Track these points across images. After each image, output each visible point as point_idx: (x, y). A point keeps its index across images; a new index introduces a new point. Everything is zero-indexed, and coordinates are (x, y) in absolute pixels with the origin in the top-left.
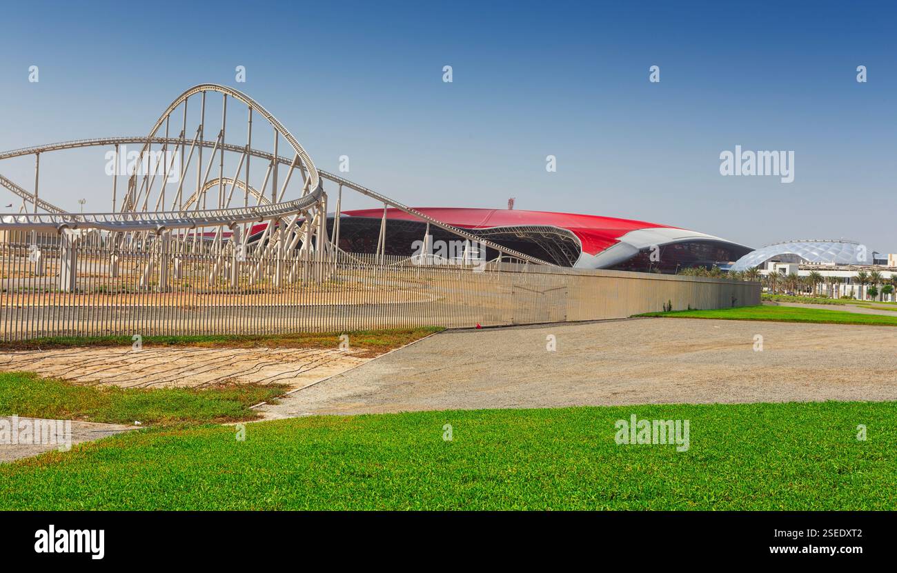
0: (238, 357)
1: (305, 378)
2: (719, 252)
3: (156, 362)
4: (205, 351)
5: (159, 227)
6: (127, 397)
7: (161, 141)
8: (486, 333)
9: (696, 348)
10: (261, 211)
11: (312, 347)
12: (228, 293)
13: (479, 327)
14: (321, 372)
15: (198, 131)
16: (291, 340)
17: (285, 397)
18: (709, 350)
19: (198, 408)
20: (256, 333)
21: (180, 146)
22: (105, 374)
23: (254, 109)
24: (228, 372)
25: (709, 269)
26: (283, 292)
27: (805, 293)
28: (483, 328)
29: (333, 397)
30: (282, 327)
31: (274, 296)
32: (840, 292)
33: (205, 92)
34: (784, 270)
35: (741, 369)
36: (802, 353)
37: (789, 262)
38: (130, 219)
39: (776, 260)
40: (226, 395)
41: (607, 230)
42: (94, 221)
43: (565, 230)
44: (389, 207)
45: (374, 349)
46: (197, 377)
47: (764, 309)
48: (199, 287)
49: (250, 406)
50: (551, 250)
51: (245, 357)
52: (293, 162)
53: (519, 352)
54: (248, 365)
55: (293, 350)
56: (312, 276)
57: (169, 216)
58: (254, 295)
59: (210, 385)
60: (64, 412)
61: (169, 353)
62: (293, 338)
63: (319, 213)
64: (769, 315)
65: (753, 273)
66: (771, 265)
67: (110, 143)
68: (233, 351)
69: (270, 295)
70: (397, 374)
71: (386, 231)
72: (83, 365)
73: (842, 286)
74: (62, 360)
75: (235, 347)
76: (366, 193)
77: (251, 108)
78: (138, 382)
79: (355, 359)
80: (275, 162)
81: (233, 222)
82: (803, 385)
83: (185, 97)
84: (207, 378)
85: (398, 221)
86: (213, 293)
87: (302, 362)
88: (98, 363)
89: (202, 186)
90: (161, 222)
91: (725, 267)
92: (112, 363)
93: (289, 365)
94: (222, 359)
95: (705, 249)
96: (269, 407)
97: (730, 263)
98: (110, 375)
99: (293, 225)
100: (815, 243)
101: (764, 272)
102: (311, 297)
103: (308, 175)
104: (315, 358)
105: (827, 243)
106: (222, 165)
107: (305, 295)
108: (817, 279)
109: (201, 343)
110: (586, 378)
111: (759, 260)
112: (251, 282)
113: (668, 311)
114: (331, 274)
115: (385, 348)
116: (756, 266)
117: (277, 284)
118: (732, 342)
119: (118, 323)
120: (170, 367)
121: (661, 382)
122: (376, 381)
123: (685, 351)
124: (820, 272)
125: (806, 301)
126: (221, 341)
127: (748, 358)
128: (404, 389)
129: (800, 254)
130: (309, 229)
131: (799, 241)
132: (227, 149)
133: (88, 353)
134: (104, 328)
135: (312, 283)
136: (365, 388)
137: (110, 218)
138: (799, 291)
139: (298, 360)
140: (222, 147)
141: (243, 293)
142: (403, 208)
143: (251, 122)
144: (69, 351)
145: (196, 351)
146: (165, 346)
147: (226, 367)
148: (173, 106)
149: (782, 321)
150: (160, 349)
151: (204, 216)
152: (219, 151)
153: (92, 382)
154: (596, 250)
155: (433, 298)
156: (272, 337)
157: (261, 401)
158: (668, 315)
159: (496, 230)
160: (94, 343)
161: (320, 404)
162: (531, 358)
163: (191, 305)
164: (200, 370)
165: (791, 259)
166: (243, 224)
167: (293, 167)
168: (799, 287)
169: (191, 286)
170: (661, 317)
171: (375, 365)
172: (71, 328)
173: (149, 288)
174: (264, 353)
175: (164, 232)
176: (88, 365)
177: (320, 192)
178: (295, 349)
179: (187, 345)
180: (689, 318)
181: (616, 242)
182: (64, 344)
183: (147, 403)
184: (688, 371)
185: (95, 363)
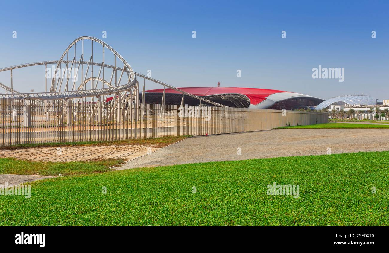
0: (103, 149)
1: (132, 157)
2: (310, 102)
3: (67, 152)
4: (88, 147)
5: (66, 98)
6: (55, 165)
7: (65, 62)
8: (210, 137)
9: (301, 139)
10: (110, 90)
11: (135, 145)
12: (97, 126)
13: (207, 135)
14: (139, 154)
15: (81, 57)
16: (125, 142)
17: (124, 164)
18: (307, 139)
19: (86, 168)
20: (110, 140)
21: (74, 64)
22: (45, 158)
23: (105, 46)
24: (99, 155)
25: (306, 109)
26: (121, 125)
27: (347, 118)
28: (209, 135)
29: (145, 163)
30: (122, 137)
31: (117, 126)
32: (363, 117)
33: (83, 40)
34: (338, 108)
35: (321, 145)
36: (347, 139)
37: (340, 105)
38: (53, 95)
39: (335, 104)
40: (98, 163)
41: (261, 94)
42: (37, 96)
43: (243, 95)
44: (166, 87)
45: (162, 145)
46: (86, 157)
47: (330, 124)
48: (85, 124)
49: (109, 167)
50: (237, 104)
51: (106, 149)
52: (123, 69)
53: (225, 143)
54: (107, 152)
55: (126, 146)
56: (134, 118)
57: (70, 93)
58: (109, 126)
59: (91, 160)
60: (28, 172)
61: (73, 149)
62: (127, 141)
63: (136, 90)
64: (332, 126)
65: (325, 110)
66: (332, 106)
67: (43, 64)
68: (100, 147)
69: (116, 126)
70: (172, 153)
71: (165, 98)
72: (36, 154)
73: (363, 115)
74: (26, 153)
75: (101, 145)
76: (156, 81)
77: (104, 46)
78: (60, 160)
79: (154, 148)
80: (115, 69)
81: (98, 95)
82: (348, 149)
83: (75, 42)
84: (90, 158)
85: (170, 94)
86: (91, 126)
87: (131, 150)
88: (42, 153)
89: (84, 81)
90: (67, 96)
91: (313, 108)
92: (48, 153)
93: (126, 152)
94: (96, 150)
95: (303, 101)
96: (117, 167)
97: (315, 106)
98: (47, 158)
99: (124, 96)
100: (351, 96)
101: (330, 110)
102: (134, 126)
103: (130, 74)
104: (136, 149)
105: (356, 96)
106: (92, 72)
107: (131, 125)
108: (352, 112)
109: (86, 145)
110: (254, 151)
111: (327, 105)
112: (107, 121)
113: (289, 126)
114: (142, 117)
115: (167, 144)
116: (326, 107)
117: (119, 122)
118: (316, 136)
119: (50, 138)
120: (73, 154)
121: (286, 152)
122: (163, 156)
123: (296, 140)
124: (353, 109)
125: (348, 121)
126: (95, 144)
127: (324, 142)
128: (176, 159)
129: (345, 102)
130: (131, 97)
131: (344, 96)
132: (94, 65)
133: (37, 150)
134: (44, 140)
135: (134, 121)
136: (158, 159)
137: (45, 95)
138: (345, 117)
139: (129, 149)
140: (92, 64)
141: (104, 125)
142: (173, 88)
143: (104, 52)
144: (29, 149)
145: (84, 147)
146: (71, 146)
147: (98, 153)
148: (70, 47)
149: (338, 128)
150: (69, 147)
151: (85, 93)
152: (91, 66)
153: (40, 161)
154: (256, 103)
155: (186, 125)
156: (117, 141)
157: (113, 165)
158: (289, 128)
159: (213, 96)
160: (40, 146)
161: (139, 166)
162: (230, 146)
163: (81, 130)
164: (86, 155)
165: (341, 104)
166: (103, 96)
167: (124, 71)
168: (345, 116)
169: (81, 123)
170: (285, 129)
171: (163, 150)
172: (30, 140)
173: (63, 125)
174: (114, 147)
175: (68, 100)
176: (38, 154)
177: (136, 81)
178: (127, 146)
179: (80, 146)
180: (298, 128)
181: (265, 99)
182: (27, 147)
183: (64, 167)
184: (298, 147)
185: (41, 154)
